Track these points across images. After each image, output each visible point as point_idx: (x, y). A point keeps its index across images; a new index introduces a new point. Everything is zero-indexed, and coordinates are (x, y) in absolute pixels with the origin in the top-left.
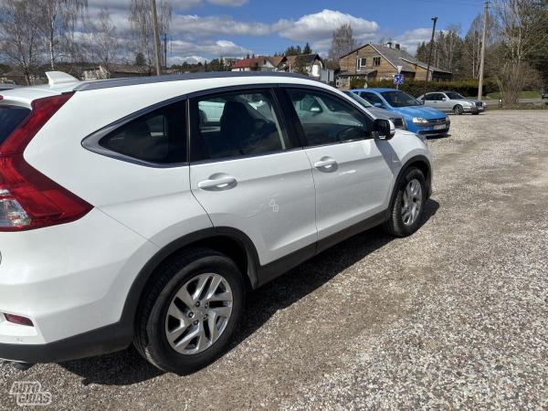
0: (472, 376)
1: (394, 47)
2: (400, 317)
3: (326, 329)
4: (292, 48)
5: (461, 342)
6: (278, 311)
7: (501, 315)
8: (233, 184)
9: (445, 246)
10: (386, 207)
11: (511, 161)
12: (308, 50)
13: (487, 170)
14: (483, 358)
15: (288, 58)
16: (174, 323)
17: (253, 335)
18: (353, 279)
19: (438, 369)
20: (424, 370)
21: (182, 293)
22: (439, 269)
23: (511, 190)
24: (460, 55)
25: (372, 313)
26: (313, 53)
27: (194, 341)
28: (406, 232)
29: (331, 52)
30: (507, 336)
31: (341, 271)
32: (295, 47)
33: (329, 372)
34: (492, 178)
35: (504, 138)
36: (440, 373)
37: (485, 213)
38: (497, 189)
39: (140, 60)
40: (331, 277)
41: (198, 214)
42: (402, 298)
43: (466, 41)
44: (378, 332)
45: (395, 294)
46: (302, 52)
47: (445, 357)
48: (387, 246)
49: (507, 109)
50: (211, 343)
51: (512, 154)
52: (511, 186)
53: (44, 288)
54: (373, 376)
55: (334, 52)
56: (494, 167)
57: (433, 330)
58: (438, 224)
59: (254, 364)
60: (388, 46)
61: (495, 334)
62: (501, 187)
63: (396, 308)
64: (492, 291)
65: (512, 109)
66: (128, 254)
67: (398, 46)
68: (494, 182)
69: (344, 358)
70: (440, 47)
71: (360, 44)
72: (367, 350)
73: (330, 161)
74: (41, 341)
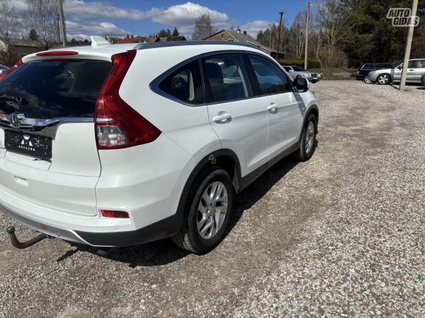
0: (387, 236)
1: (242, 33)
2: (327, 208)
3: (284, 219)
4: (164, 31)
5: (372, 219)
6: (245, 211)
7: (388, 202)
8: (229, 120)
9: (334, 165)
10: (298, 140)
11: (347, 113)
12: (176, 33)
13: (335, 119)
14: (388, 226)
15: (161, 38)
16: (200, 216)
17: (236, 227)
18: (284, 188)
19: (365, 234)
20: (358, 236)
21: (205, 195)
22: (337, 179)
23: (356, 130)
24: (287, 41)
25: (309, 208)
26: (180, 35)
27: (208, 231)
28: (307, 158)
29: (194, 34)
30: (397, 213)
31: (274, 184)
32: (166, 31)
33: (300, 243)
34: (341, 123)
35: (335, 99)
36: (368, 236)
37: (349, 144)
38: (348, 130)
39: (33, 36)
40: (269, 188)
41: (215, 140)
42: (323, 197)
43: (291, 31)
44: (319, 218)
45: (317, 196)
46: (172, 34)
47: (366, 228)
48: (297, 167)
49: (326, 79)
50: (217, 231)
51: (346, 108)
52: (355, 128)
53: (136, 190)
54: (329, 242)
55: (197, 35)
56: (338, 117)
57: (351, 214)
58: (322, 152)
59: (248, 244)
60: (238, 32)
61: (389, 212)
62: (349, 128)
63: (322, 203)
64: (376, 189)
65: (329, 79)
66: (183, 165)
67: (245, 32)
68: (343, 126)
69: (305, 234)
70: (273, 34)
71: (216, 30)
72: (317, 228)
73: (274, 105)
74: (134, 228)
